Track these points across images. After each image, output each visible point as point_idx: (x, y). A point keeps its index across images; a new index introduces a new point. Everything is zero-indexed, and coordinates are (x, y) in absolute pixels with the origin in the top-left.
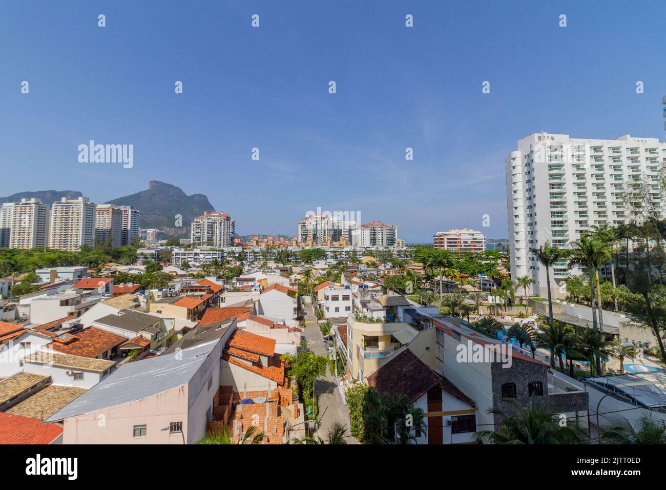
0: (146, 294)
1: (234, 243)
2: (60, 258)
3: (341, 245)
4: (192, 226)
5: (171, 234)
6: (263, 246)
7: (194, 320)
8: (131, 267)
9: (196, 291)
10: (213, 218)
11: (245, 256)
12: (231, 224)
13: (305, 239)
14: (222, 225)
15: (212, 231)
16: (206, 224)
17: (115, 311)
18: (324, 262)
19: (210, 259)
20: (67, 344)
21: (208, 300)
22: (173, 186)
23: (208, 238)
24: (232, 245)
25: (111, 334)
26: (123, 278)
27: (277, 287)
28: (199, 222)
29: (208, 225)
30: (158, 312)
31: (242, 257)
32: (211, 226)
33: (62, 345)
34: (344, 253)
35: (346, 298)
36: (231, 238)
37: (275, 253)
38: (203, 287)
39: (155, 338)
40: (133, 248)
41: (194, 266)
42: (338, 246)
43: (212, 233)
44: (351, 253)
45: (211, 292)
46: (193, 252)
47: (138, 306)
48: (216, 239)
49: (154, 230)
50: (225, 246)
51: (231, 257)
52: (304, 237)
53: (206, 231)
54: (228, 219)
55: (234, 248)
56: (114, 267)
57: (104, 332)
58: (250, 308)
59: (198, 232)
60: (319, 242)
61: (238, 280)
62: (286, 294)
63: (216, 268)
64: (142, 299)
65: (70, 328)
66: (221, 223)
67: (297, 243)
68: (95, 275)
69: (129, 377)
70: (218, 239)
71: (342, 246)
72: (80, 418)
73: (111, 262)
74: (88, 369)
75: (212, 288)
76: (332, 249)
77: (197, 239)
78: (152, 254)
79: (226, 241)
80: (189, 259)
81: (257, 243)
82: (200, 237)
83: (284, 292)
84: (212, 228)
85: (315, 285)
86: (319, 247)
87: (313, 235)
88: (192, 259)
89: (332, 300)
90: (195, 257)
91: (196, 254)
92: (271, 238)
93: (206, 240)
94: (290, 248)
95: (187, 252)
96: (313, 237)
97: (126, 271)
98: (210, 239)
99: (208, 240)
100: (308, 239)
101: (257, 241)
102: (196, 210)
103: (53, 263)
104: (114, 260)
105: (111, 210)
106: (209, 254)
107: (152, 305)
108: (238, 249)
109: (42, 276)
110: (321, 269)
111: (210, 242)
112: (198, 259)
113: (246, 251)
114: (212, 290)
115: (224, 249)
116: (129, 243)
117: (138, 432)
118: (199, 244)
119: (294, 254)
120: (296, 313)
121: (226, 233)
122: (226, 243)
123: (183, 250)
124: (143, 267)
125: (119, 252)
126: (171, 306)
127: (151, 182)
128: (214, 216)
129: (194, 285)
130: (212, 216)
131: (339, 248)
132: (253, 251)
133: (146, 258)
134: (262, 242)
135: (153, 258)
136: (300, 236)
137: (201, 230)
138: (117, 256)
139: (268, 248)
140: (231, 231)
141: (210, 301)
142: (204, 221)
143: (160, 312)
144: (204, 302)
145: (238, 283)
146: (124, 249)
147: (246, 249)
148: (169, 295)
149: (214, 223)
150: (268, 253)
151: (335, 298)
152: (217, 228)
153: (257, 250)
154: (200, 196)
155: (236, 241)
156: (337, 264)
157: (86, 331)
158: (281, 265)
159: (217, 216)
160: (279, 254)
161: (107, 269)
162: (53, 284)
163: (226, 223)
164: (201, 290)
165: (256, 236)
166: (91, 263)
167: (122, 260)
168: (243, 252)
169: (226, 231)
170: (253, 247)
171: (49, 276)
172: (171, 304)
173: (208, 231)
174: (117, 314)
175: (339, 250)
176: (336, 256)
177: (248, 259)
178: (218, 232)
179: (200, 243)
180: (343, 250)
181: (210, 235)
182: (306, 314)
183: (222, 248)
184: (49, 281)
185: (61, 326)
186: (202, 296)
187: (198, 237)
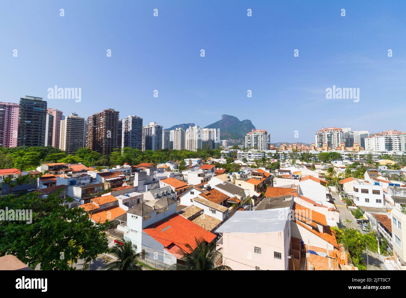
0: (233, 175)
1: (270, 148)
2: (191, 154)
3: (354, 150)
4: (246, 138)
5: (233, 143)
6: (290, 150)
7: (258, 192)
8: (219, 160)
9: (256, 175)
10: (257, 133)
11: (279, 156)
12: (268, 136)
13: (321, 145)
14: (263, 137)
15: (257, 140)
16: (253, 137)
17: (222, 182)
18: (341, 162)
19: (257, 157)
20: (207, 195)
21: (264, 181)
22: (232, 117)
23: (255, 145)
24: (269, 149)
25: (222, 194)
26: (218, 165)
27: (310, 177)
28: (249, 136)
29: (255, 137)
30: (239, 185)
31: (277, 156)
32: (256, 138)
33: (205, 195)
34: (358, 156)
35: (376, 192)
36: (268, 144)
37: (299, 155)
38: (260, 173)
39: (242, 199)
40: (218, 150)
41: (249, 160)
42: (352, 151)
43: (257, 142)
44: (366, 156)
45: (265, 177)
46: (248, 153)
47: (230, 181)
48: (259, 145)
49: (226, 141)
50: (265, 149)
51: (270, 156)
52: (320, 144)
53: (253, 141)
54: (266, 133)
55: (271, 151)
56: (212, 159)
57: (220, 192)
58: (295, 190)
59: (249, 142)
60: (333, 148)
61: (279, 171)
62: (320, 183)
63: (263, 162)
64: (231, 176)
65: (207, 188)
66: (262, 136)
67: (315, 148)
68: (204, 163)
69: (244, 219)
70: (261, 145)
71: (356, 151)
72: (229, 234)
73: (210, 157)
74: (218, 209)
75: (265, 174)
76: (347, 153)
77: (248, 145)
78: (227, 153)
79: (265, 146)
80: (246, 157)
81: (285, 148)
82: (250, 144)
83: (318, 182)
84: (257, 139)
85: (340, 179)
86: (334, 151)
87: (328, 142)
88: (248, 157)
89: (362, 192)
90: (249, 156)
91: (249, 154)
92: (295, 145)
93: (253, 146)
94: (310, 152)
95: (245, 153)
96: (328, 144)
97: (218, 162)
98: (256, 145)
99: (255, 146)
100: (324, 145)
101: (285, 147)
102: (245, 129)
103: (189, 157)
104: (211, 156)
105: (208, 131)
106: (257, 154)
107: (236, 181)
108: (274, 152)
109: (186, 162)
110: (340, 167)
111: (256, 147)
112: (251, 157)
113: (279, 153)
114: (265, 176)
115: (265, 151)
116: (216, 147)
117: (257, 251)
118: (250, 149)
119: (314, 156)
120: (328, 198)
121: (265, 142)
122: (265, 148)
123: (243, 151)
124: (225, 160)
125: (213, 152)
126: (245, 182)
127: (223, 116)
128: (258, 132)
129: (255, 172)
130: (257, 132)
131: (353, 152)
132: (284, 153)
133: (225, 155)
134: (289, 147)
135: (228, 155)
136: (316, 143)
137: (251, 140)
138: (212, 154)
139: (294, 152)
140: (268, 140)
141: (265, 182)
142: (252, 135)
143: (240, 185)
144: (262, 182)
145: (279, 173)
146: (215, 151)
147: (279, 151)
148: (243, 176)
149: (258, 136)
150: (294, 154)
151: (365, 191)
152: (260, 139)
153: (286, 152)
154: (247, 120)
155: (271, 146)
156: (353, 164)
157: (212, 190)
158: (305, 163)
159: (259, 132)
160: (302, 155)
161: (209, 161)
162: (191, 166)
163: (265, 136)
164: (259, 175)
165: (284, 143)
166: (202, 157)
167: (214, 156)
168: (277, 153)
169: (265, 141)
170: (282, 150)
171: (188, 162)
172: (245, 181)
173: (254, 140)
174: (222, 183)
175: (354, 154)
176: (350, 158)
177: (280, 158)
178: (260, 141)
179: (251, 147)
180: (357, 154)
181: (256, 143)
182: (334, 199)
183: (263, 151)
184: (189, 164)
185: (203, 186)
186: (261, 178)
187: (249, 144)
